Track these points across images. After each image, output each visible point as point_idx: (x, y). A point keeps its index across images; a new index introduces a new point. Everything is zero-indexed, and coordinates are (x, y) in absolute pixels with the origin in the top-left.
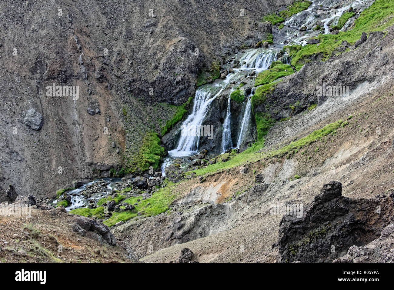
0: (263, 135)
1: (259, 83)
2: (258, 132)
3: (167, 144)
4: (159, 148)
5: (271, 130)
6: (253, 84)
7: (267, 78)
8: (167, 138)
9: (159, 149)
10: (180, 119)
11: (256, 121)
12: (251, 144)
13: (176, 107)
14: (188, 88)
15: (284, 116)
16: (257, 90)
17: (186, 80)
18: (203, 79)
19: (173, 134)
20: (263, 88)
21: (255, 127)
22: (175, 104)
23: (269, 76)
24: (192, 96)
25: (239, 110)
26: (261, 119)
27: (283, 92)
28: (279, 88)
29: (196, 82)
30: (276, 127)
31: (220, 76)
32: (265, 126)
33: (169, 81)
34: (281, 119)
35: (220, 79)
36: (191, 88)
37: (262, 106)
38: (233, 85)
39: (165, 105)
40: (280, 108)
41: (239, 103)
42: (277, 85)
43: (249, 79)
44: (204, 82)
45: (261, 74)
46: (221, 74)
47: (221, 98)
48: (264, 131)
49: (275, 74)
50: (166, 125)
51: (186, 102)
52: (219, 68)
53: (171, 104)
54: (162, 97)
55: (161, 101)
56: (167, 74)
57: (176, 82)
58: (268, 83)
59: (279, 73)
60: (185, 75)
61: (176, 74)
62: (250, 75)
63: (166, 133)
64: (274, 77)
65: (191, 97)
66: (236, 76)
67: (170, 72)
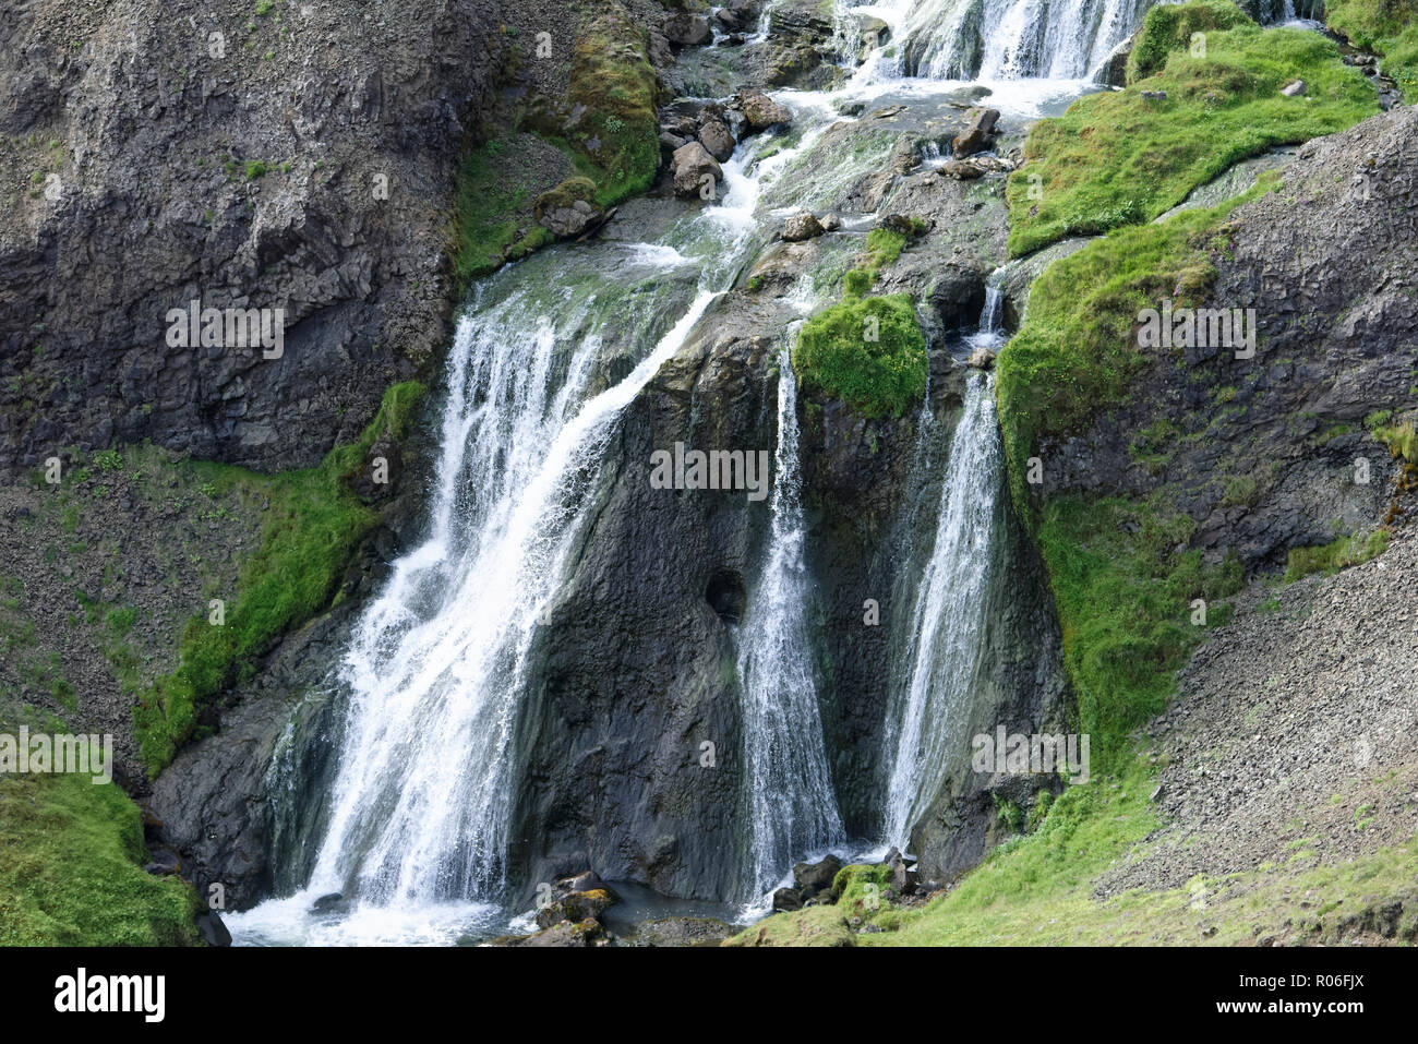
0: (1136, 716)
1: (1046, 218)
2: (1081, 686)
3: (207, 850)
4: (144, 891)
5: (1205, 662)
6: (990, 233)
7: (1127, 166)
8: (201, 791)
9: (142, 906)
10: (313, 597)
11: (1054, 581)
12: (1021, 809)
13: (262, 486)
14: (372, 299)
15: (1326, 524)
16: (1046, 288)
17: (354, 225)
18: (501, 206)
19: (255, 741)
20: (1102, 265)
21: (1048, 640)
22: (252, 452)
23: (1141, 147)
24: (421, 374)
25: (887, 487)
26: (1102, 563)
27: (1295, 297)
28: (1255, 263)
29: (448, 235)
30: (1249, 630)
31: (665, 170)
32: (1145, 631)
33: (185, 232)
34: (1295, 557)
35: (672, 203)
36: (405, 293)
37: (1098, 438)
38: (808, 248)
39: (151, 467)
40: (1278, 448)
41: (882, 421)
42: (1230, 234)
43: (951, 186)
44: (518, 237)
45: (1057, 128)
46: (668, 151)
47: (710, 375)
48: (1140, 680)
49: (1203, 129)
50: (180, 660)
51: (360, 427)
52: (644, 89)
53: (214, 458)
54: (118, 396)
55: (115, 430)
56: (164, 170)
57: (253, 241)
58: (1136, 218)
59: (1237, 114)
60: (344, 169)
61: (250, 167)
62: (946, 144)
63: (188, 742)
64: (1187, 155)
65: (413, 387)
66: (815, 160)
67: (188, 147)
